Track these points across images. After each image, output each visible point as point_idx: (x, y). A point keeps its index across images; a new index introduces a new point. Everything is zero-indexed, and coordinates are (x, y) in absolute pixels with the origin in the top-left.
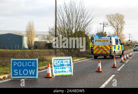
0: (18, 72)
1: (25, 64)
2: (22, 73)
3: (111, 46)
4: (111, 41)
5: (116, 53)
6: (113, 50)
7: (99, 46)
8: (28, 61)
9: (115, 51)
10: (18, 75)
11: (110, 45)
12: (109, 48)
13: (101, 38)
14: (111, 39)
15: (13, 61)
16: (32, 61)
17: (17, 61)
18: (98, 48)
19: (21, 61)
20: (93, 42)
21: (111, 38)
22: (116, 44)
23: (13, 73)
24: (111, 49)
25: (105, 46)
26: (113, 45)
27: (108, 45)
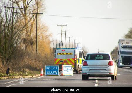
0: (49, 72)
1: (52, 68)
2: (51, 73)
3: (75, 60)
4: (75, 54)
5: (80, 67)
6: (78, 64)
7: (62, 59)
8: (53, 67)
9: (79, 65)
10: (49, 74)
11: (75, 58)
12: (73, 61)
13: (64, 50)
14: (75, 52)
15: (46, 67)
16: (56, 67)
17: (48, 67)
18: (61, 61)
19: (50, 67)
20: (55, 55)
21: (75, 50)
22: (80, 58)
23: (46, 73)
24: (75, 63)
25: (69, 60)
26: (77, 58)
27: (73, 59)
